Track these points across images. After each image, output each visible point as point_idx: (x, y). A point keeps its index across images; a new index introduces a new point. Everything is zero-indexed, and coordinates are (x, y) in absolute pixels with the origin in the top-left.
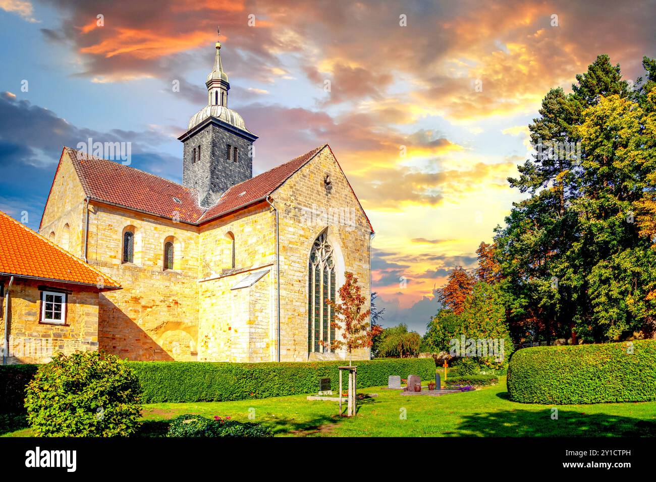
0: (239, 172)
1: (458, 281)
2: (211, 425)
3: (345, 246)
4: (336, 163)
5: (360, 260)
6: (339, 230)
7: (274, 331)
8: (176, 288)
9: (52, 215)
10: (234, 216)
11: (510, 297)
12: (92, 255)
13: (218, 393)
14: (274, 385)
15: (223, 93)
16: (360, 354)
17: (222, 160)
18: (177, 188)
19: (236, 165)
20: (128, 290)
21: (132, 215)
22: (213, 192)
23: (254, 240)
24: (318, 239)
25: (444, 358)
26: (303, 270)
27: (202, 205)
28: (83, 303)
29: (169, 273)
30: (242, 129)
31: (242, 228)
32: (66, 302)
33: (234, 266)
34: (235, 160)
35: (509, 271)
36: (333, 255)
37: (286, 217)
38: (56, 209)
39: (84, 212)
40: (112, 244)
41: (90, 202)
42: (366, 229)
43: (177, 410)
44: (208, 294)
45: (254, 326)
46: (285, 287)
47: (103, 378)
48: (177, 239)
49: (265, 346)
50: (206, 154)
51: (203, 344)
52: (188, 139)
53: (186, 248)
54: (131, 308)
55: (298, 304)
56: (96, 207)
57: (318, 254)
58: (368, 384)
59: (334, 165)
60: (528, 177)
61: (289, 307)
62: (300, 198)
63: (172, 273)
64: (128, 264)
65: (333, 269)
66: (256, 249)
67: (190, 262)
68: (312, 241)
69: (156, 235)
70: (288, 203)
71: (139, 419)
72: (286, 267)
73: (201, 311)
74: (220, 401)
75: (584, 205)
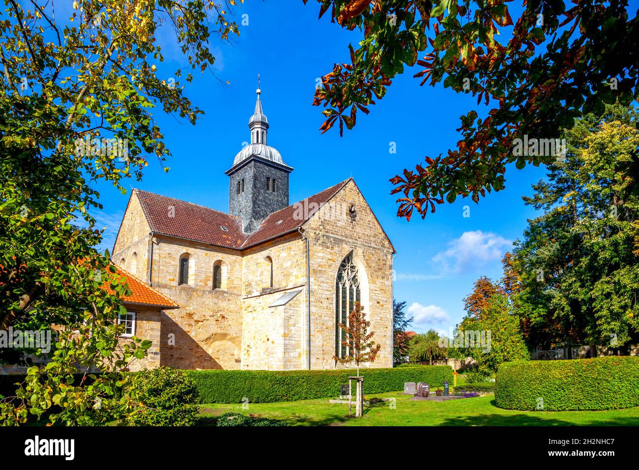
0: (277, 201)
1: (483, 290)
2: (247, 421)
3: (369, 266)
4: (360, 194)
5: (383, 278)
6: (363, 253)
7: (305, 342)
8: (223, 304)
9: (122, 244)
10: (273, 243)
11: (528, 307)
12: (155, 279)
13: (256, 396)
14: (303, 390)
15: (263, 132)
16: (383, 361)
17: (262, 191)
18: (224, 217)
19: (274, 195)
20: (184, 307)
21: (188, 244)
22: (255, 219)
23: (289, 263)
24: (344, 261)
25: (472, 363)
26: (331, 289)
27: (245, 231)
28: (149, 320)
29: (218, 291)
30: (279, 163)
31: (278, 254)
32: (136, 319)
33: (272, 286)
34: (274, 190)
35: (528, 281)
36: (358, 274)
37: (315, 244)
38: (126, 240)
39: (149, 244)
40: (171, 269)
41: (154, 236)
42: (388, 250)
43: (223, 409)
44: (250, 309)
45: (288, 338)
46: (315, 304)
47: (173, 386)
48: (224, 263)
49: (297, 356)
50: (249, 186)
51: (245, 352)
52: (233, 173)
53: (231, 270)
54: (186, 323)
55: (327, 318)
56: (159, 239)
57: (345, 274)
58: (387, 389)
59: (358, 196)
60: (542, 195)
61: (318, 321)
62: (328, 227)
63: (220, 291)
64: (184, 285)
65: (358, 286)
66: (291, 272)
67: (235, 282)
68: (338, 264)
69: (207, 260)
70: (318, 232)
71: (197, 415)
72: (316, 287)
73: (244, 324)
74: (258, 403)
75: (586, 226)
